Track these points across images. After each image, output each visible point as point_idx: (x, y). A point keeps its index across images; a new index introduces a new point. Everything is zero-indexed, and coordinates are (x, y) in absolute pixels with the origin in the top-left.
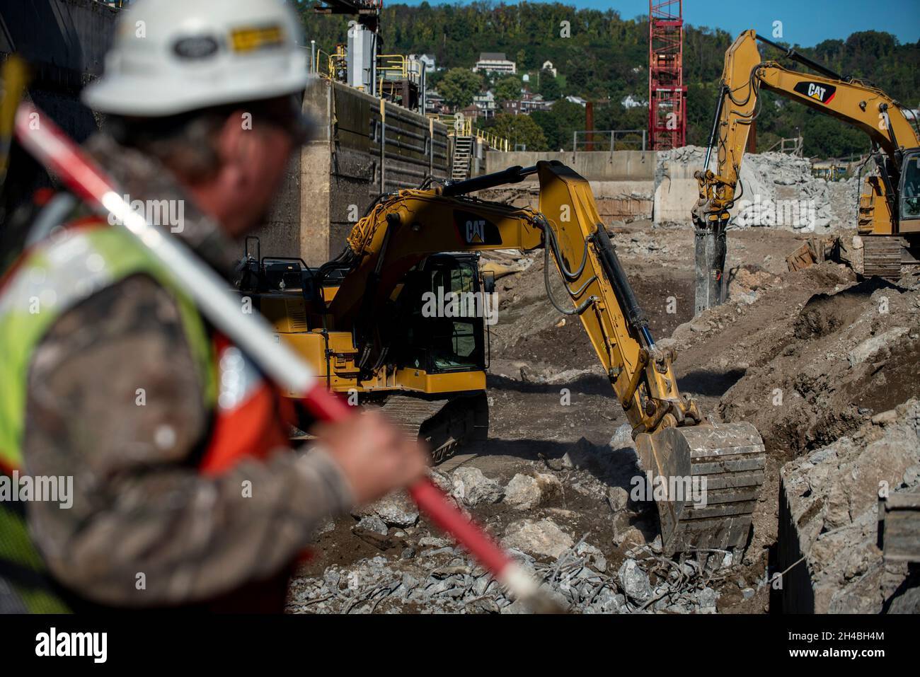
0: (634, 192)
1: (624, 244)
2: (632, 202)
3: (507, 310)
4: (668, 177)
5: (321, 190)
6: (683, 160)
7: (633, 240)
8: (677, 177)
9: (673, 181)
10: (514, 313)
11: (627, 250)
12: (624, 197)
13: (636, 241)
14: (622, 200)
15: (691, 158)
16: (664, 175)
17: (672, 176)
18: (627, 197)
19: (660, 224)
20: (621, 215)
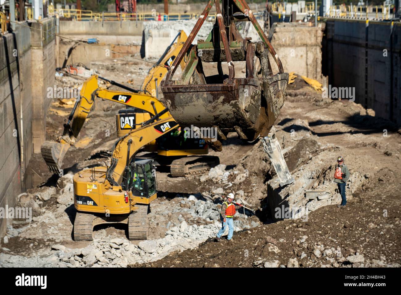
0: (134, 42)
1: (136, 71)
2: (133, 47)
3: (110, 111)
4: (151, 36)
5: (39, 68)
6: (158, 29)
7: (140, 69)
8: (155, 36)
9: (154, 38)
10: (113, 112)
11: (138, 73)
12: (129, 44)
13: (142, 69)
14: (128, 46)
15: (161, 27)
16: (149, 36)
17: (153, 36)
18: (131, 44)
19: (149, 59)
20: (128, 53)
